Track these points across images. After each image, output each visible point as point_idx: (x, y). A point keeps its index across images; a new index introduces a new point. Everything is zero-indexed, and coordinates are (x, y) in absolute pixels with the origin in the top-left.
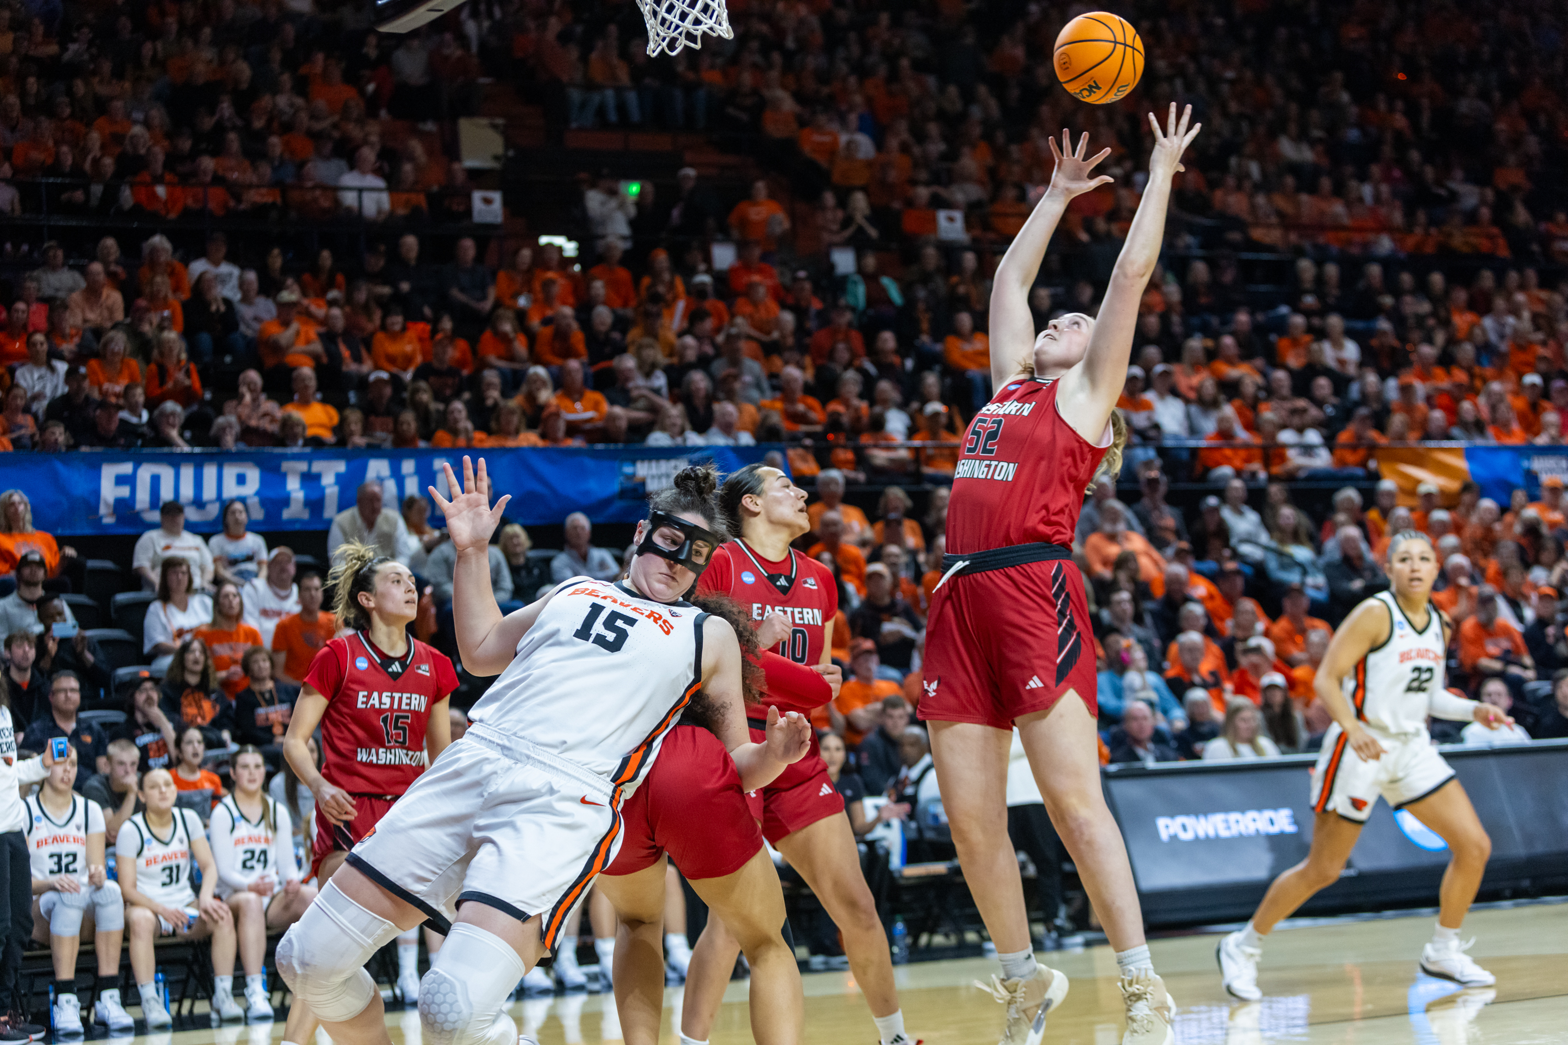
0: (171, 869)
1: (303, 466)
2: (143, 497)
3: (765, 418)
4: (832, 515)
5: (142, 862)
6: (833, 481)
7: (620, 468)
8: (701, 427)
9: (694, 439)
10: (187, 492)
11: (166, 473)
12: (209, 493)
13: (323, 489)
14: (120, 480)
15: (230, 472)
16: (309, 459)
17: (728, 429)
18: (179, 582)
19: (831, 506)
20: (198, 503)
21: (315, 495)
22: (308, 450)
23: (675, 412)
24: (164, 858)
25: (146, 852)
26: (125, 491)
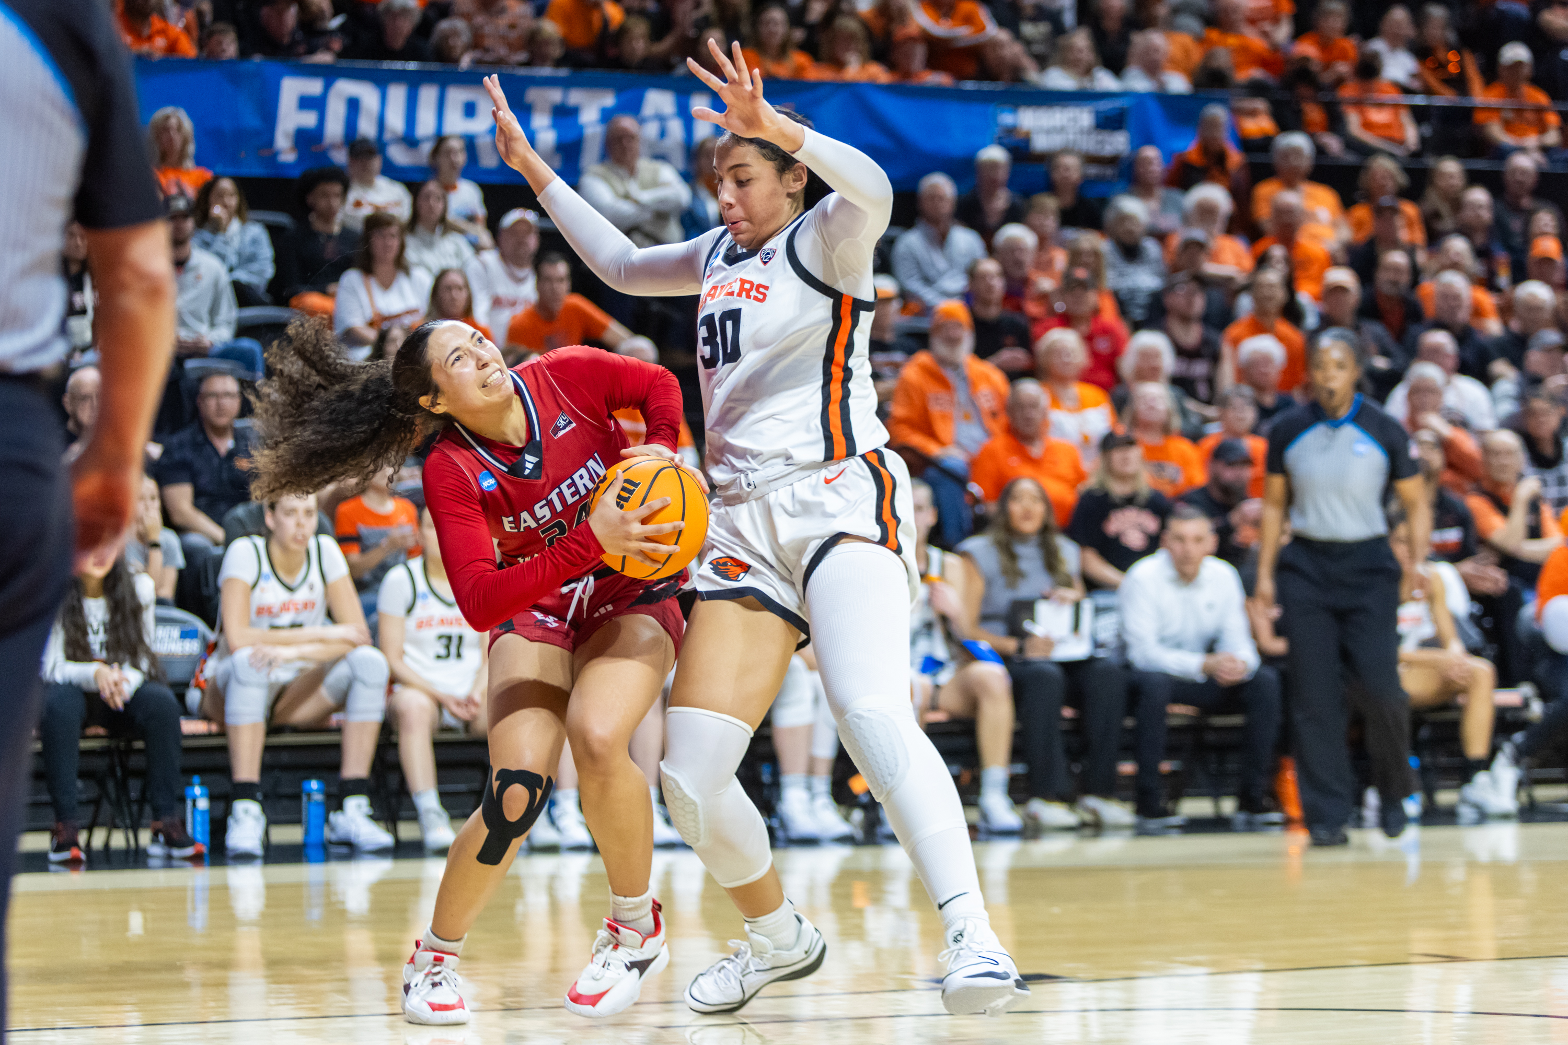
0: (449, 638)
1: (556, 95)
2: (335, 128)
3: (1209, 57)
4: (1290, 198)
5: (411, 623)
6: (1296, 151)
7: (994, 118)
8: (1116, 66)
9: (1105, 81)
10: (396, 121)
11: (368, 94)
12: (426, 125)
13: (580, 129)
14: (306, 103)
15: (457, 96)
16: (566, 84)
17: (1152, 69)
18: (386, 248)
19: (1290, 184)
20: (410, 140)
21: (570, 136)
22: (563, 72)
23: (1081, 40)
24: (442, 622)
25: (418, 611)
26: (309, 119)
